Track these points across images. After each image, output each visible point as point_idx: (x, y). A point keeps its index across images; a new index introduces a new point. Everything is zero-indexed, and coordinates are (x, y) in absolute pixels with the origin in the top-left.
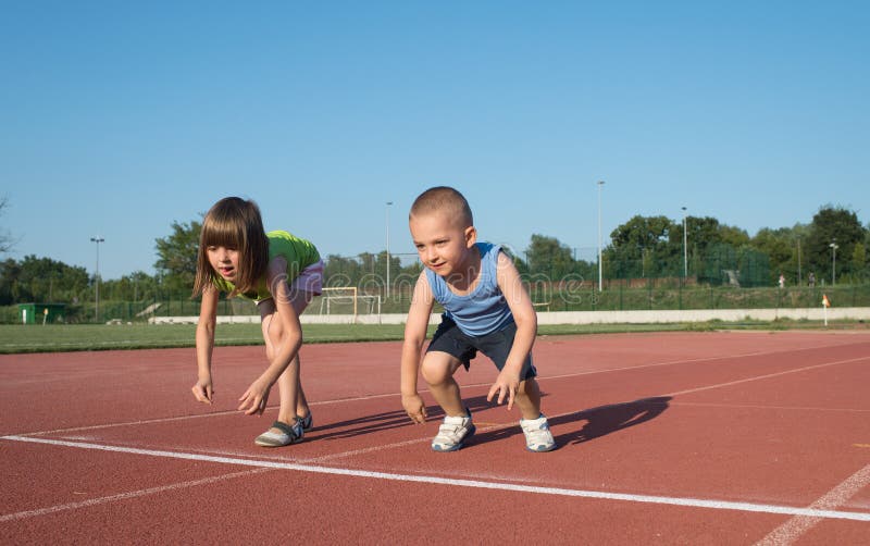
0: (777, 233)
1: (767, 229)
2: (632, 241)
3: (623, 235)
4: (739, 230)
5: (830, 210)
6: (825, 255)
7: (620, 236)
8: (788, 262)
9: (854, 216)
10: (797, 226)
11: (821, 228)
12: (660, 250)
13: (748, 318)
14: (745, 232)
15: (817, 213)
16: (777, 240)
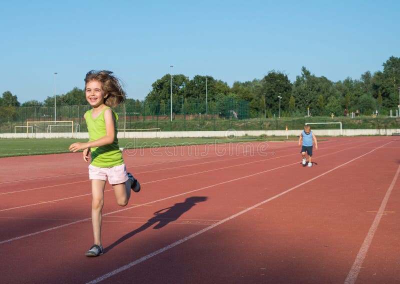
0: (243, 84)
1: (238, 82)
2: (164, 89)
3: (160, 86)
4: (222, 82)
5: (274, 73)
6: (271, 98)
7: (158, 86)
8: (252, 102)
9: (286, 77)
10: (255, 81)
11: (269, 83)
12: (180, 94)
13: (246, 135)
14: (226, 83)
15: (267, 75)
16: (245, 89)
